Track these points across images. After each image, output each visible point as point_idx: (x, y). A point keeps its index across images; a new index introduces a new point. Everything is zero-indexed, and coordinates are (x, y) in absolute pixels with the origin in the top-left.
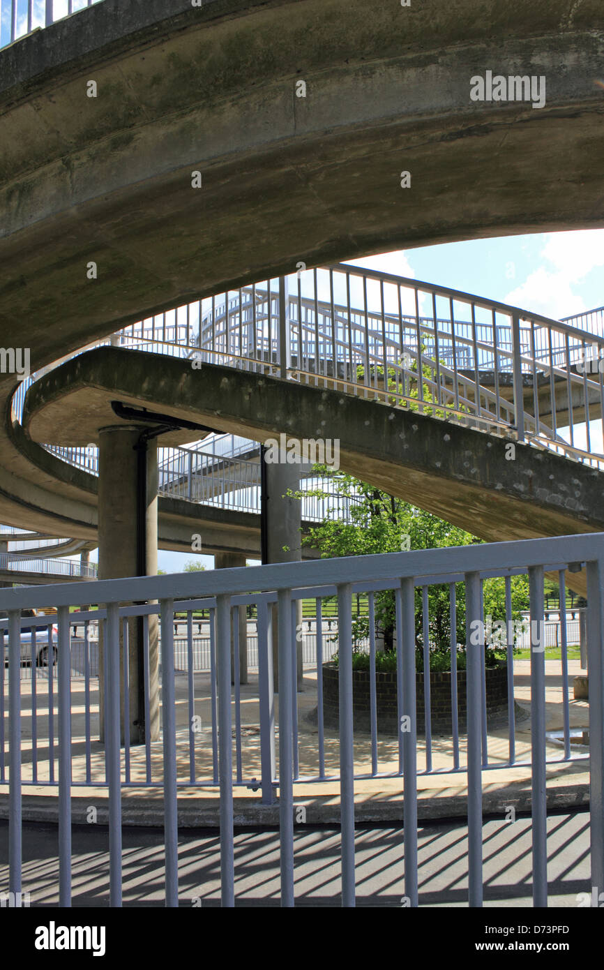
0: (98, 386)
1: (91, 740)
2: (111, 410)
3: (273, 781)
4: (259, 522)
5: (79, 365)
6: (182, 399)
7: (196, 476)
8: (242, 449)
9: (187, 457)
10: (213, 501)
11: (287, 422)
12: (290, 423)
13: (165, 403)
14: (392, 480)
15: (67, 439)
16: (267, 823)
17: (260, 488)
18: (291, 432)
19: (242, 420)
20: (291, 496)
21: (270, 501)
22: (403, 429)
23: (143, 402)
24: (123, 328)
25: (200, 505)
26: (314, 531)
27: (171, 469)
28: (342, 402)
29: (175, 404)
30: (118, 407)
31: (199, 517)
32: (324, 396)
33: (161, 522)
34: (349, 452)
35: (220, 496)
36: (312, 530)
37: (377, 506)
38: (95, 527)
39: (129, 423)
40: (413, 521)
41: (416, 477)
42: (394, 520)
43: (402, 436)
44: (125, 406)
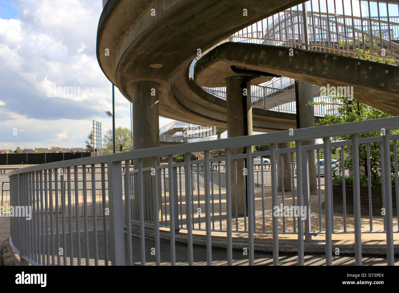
0: (225, 60)
1: (222, 214)
2: (231, 70)
3: (310, 232)
4: (295, 117)
5: (217, 51)
6: (262, 62)
7: (266, 98)
8: (285, 85)
9: (262, 89)
10: (274, 109)
11: (310, 69)
12: (311, 69)
13: (254, 65)
14: (360, 94)
15: (211, 84)
16: (308, 251)
17: (295, 102)
18: (311, 74)
19: (289, 70)
20: (310, 104)
21: (300, 107)
22: (365, 69)
23: (245, 65)
24: (234, 33)
25: (269, 111)
26: (321, 120)
27: (256, 96)
28: (334, 58)
29: (259, 65)
30: (234, 68)
31: (269, 116)
32: (326, 56)
33: (254, 119)
34: (339, 81)
35: (277, 107)
36: (320, 120)
37: (351, 107)
38: (225, 122)
39: (238, 75)
40: (368, 114)
41: (372, 92)
42: (359, 114)
43: (364, 72)
44: (237, 68)
